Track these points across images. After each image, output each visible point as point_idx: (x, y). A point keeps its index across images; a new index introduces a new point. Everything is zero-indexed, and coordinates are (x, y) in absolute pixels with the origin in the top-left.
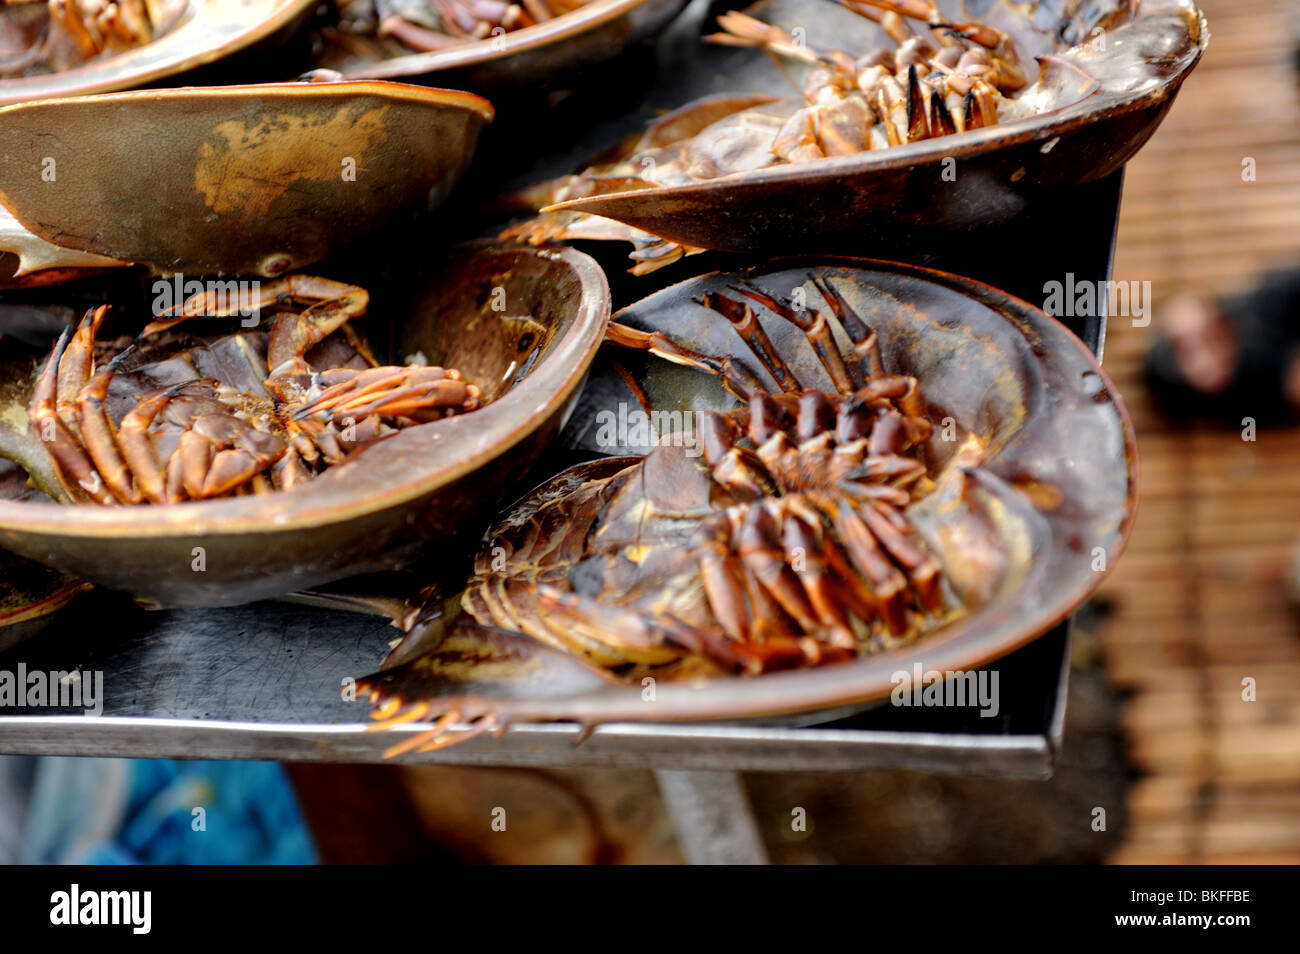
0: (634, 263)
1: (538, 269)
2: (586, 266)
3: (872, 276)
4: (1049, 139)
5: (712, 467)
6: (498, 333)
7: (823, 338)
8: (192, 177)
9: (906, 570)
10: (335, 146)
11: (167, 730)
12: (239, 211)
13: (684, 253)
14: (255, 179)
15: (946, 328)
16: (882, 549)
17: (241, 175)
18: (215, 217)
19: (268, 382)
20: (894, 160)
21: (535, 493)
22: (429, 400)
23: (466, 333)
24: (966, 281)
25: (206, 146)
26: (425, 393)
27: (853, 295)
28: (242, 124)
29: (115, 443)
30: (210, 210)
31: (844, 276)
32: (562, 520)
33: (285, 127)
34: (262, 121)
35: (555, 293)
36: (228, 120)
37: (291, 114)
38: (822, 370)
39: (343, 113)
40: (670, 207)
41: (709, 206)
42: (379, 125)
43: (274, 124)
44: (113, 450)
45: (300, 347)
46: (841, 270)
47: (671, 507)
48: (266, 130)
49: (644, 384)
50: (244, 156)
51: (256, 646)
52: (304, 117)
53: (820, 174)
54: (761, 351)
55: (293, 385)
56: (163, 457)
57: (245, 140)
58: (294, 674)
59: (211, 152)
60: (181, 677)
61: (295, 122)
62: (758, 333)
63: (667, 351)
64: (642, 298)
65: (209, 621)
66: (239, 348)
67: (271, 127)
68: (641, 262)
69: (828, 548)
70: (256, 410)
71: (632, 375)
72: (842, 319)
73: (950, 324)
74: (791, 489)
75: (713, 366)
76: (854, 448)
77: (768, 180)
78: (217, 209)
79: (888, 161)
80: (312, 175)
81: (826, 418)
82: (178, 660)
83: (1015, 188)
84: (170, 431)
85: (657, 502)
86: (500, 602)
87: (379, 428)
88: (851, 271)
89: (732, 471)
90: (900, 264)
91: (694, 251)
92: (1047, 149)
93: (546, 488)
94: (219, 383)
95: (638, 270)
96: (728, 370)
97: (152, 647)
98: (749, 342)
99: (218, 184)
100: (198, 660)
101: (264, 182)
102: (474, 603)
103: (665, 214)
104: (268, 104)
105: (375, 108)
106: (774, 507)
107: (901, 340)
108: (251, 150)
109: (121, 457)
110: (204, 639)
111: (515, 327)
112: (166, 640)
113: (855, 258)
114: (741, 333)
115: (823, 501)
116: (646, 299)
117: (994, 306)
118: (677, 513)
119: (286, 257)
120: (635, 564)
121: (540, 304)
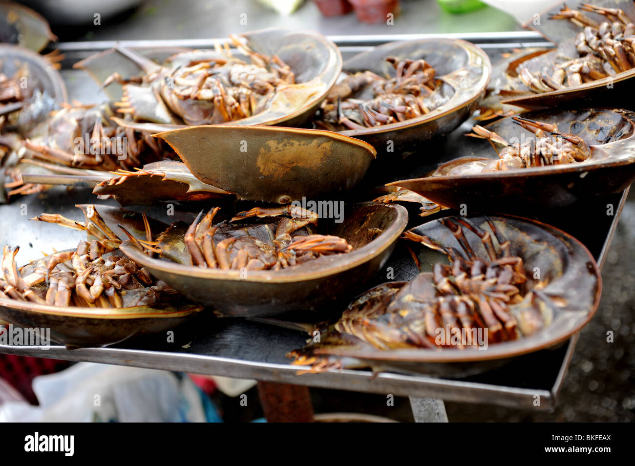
0: (421, 212)
1: (384, 211)
2: (401, 210)
3: (511, 221)
4: (583, 172)
5: (436, 284)
6: (366, 235)
7: (488, 242)
8: (255, 161)
9: (503, 323)
10: (311, 154)
11: (219, 362)
12: (272, 176)
13: (441, 208)
14: (279, 164)
15: (537, 243)
16: (495, 314)
17: (274, 162)
18: (262, 177)
19: (274, 241)
20: (520, 173)
21: (369, 292)
22: (332, 248)
23: (354, 235)
24: (548, 226)
25: (262, 149)
26: (331, 245)
27: (503, 228)
28: (276, 142)
29: (214, 252)
30: (261, 174)
31: (501, 221)
32: (378, 301)
33: (292, 145)
34: (284, 141)
35: (388, 218)
36: (271, 140)
37: (295, 140)
38: (488, 256)
39: (315, 142)
40: (434, 186)
41: (449, 187)
42: (328, 148)
43: (288, 143)
44: (213, 255)
45: (288, 230)
46: (500, 218)
47: (419, 298)
48: (285, 145)
49: (419, 257)
50: (276, 154)
51: (257, 341)
52: (300, 142)
53: (491, 177)
54: (464, 245)
55: (284, 243)
56: (231, 260)
57: (277, 148)
58: (270, 352)
59: (264, 151)
60: (227, 349)
61: (296, 143)
62: (463, 238)
63: (427, 243)
64: (422, 224)
65: (241, 331)
66: (266, 229)
67: (287, 144)
68: (425, 211)
69: (475, 315)
70: (268, 249)
71: (415, 253)
72: (496, 234)
73: (539, 241)
74: (465, 293)
75: (445, 250)
76: (492, 281)
77: (471, 177)
78: (264, 174)
79: (518, 174)
80: (301, 165)
81: (483, 270)
82: (228, 343)
83: (569, 191)
84: (235, 251)
85: (414, 295)
86: (350, 328)
87: (312, 257)
88: (504, 219)
89: (444, 285)
90: (524, 218)
91: (445, 208)
92: (583, 176)
93: (374, 290)
94: (256, 239)
95: (422, 215)
96: (451, 252)
97: (219, 338)
98: (459, 240)
99: (265, 164)
100: (235, 344)
101: (282, 165)
102: (340, 327)
103: (433, 190)
104: (286, 135)
105: (327, 142)
106: (457, 299)
107: (520, 246)
108: (278, 152)
109: (215, 258)
110: (238, 337)
111: (372, 232)
112: (224, 336)
113: (506, 215)
114: (456, 237)
115: (476, 297)
116: (424, 225)
117: (556, 236)
118: (421, 300)
119: (288, 197)
120: (401, 317)
121: (382, 223)
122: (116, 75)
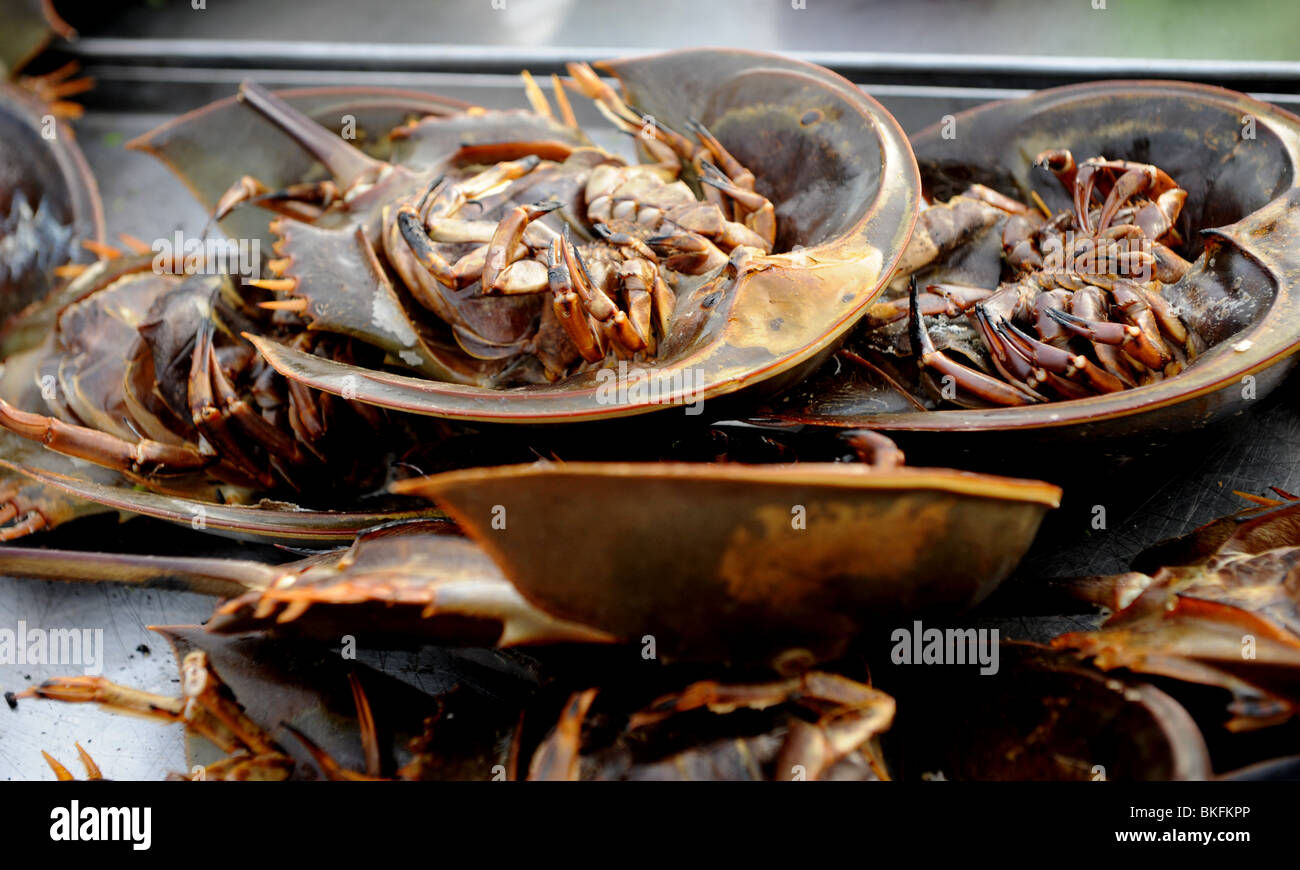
0: (1230, 717)
10: (888, 541)
25: (741, 531)
33: (834, 517)
39: (903, 505)
42: (941, 520)
43: (823, 514)
59: (746, 537)
61: (846, 512)
67: (821, 517)
68: (1238, 718)
99: (747, 573)
101: (799, 575)
108: (791, 540)
119: (806, 654)
122: (249, 183)
